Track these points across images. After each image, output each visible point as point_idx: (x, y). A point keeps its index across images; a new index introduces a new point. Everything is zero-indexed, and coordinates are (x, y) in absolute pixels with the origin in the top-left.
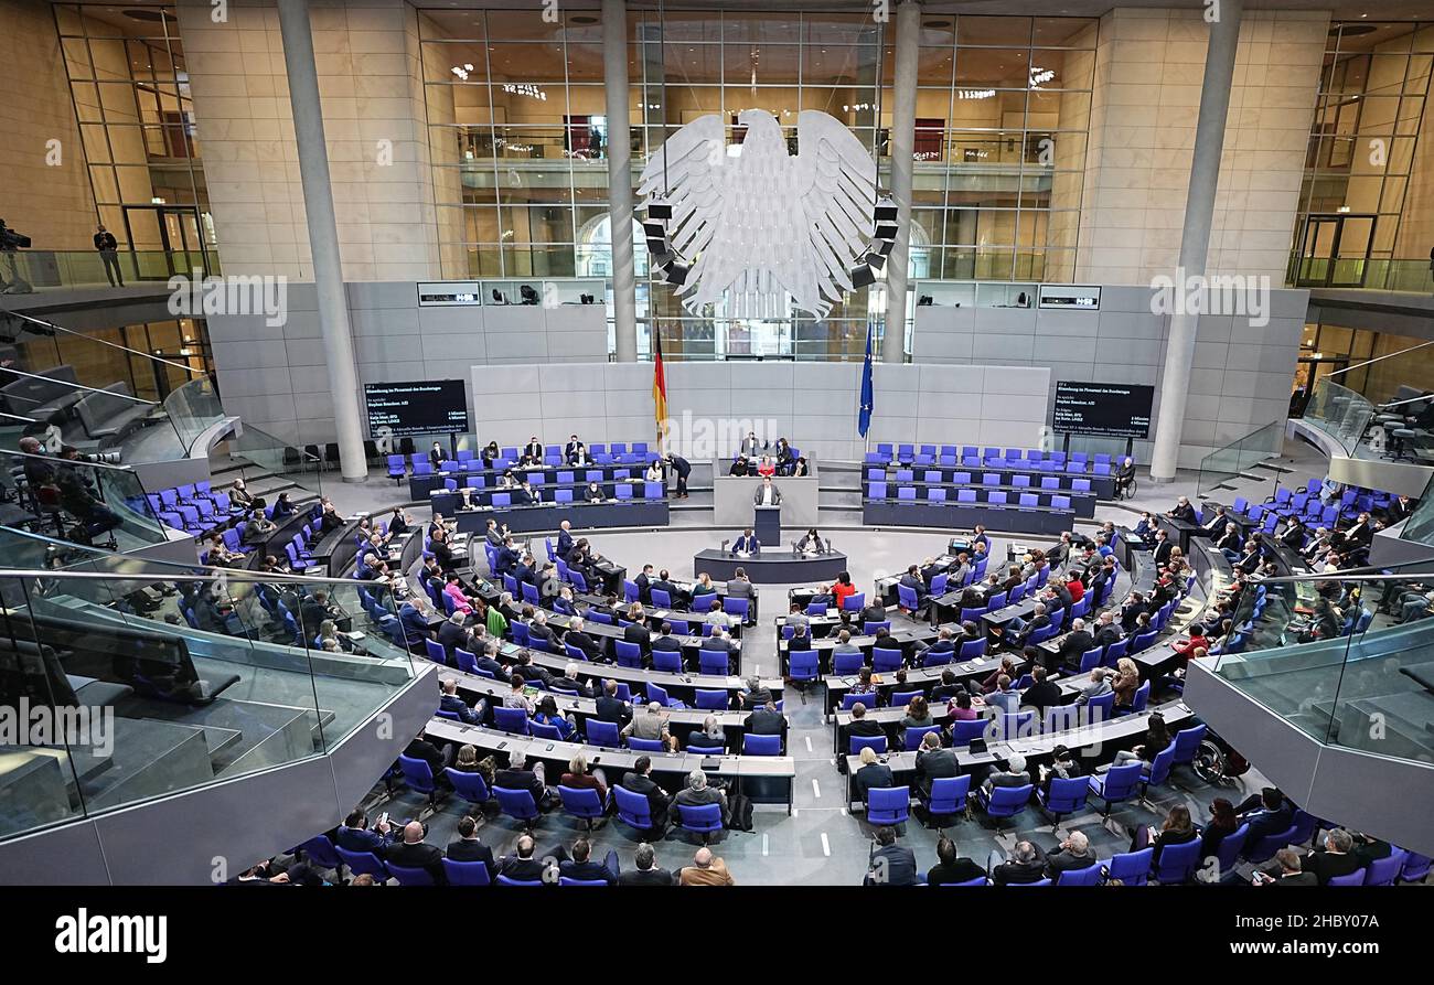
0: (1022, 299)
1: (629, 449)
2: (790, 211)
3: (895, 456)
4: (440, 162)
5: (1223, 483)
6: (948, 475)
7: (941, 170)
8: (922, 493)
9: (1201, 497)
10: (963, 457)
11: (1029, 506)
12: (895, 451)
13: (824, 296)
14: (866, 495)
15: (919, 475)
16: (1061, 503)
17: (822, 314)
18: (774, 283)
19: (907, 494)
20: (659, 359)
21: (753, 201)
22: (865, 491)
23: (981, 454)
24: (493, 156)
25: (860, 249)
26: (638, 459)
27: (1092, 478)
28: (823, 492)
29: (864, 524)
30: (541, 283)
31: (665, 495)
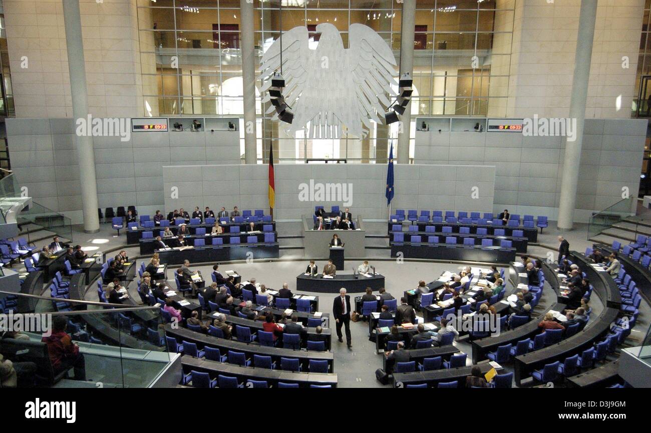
0: (477, 127)
1: (253, 213)
2: (345, 79)
3: (406, 217)
4: (145, 50)
5: (603, 232)
6: (438, 229)
8: (425, 238)
9: (591, 241)
10: (446, 217)
12: (406, 214)
13: (364, 127)
14: (391, 240)
15: (422, 227)
16: (506, 244)
17: (363, 136)
19: (416, 240)
20: (271, 162)
21: (324, 74)
22: (391, 237)
23: (456, 216)
24: (175, 47)
26: (259, 219)
27: (523, 230)
28: (367, 238)
29: (390, 258)
30: (203, 119)
31: (276, 240)
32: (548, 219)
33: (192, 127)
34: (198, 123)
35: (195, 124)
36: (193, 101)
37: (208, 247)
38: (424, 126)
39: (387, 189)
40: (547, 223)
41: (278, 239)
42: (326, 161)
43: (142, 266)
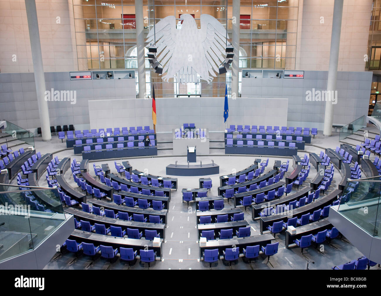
0: (277, 76)
1: (143, 128)
2: (198, 47)
3: (236, 129)
4: (78, 31)
5: (348, 137)
6: (254, 136)
7: (249, 32)
8: (245, 142)
9: (340, 142)
10: (259, 129)
11: (282, 146)
12: (236, 127)
13: (210, 75)
14: (226, 143)
15: (244, 136)
16: (292, 145)
17: (210, 81)
18: (193, 70)
19: (240, 143)
20: (154, 97)
21: (186, 44)
22: (226, 142)
23: (266, 128)
25: (223, 60)
26: (147, 132)
27: (303, 136)
28: (211, 143)
29: (225, 154)
30: (113, 71)
31: (156, 145)
32: (318, 130)
33: (107, 77)
34: (110, 74)
35: (108, 74)
36: (110, 61)
37: (114, 149)
38: (247, 75)
39: (225, 112)
40: (317, 132)
41: (157, 144)
42: (189, 96)
43: (74, 161)
